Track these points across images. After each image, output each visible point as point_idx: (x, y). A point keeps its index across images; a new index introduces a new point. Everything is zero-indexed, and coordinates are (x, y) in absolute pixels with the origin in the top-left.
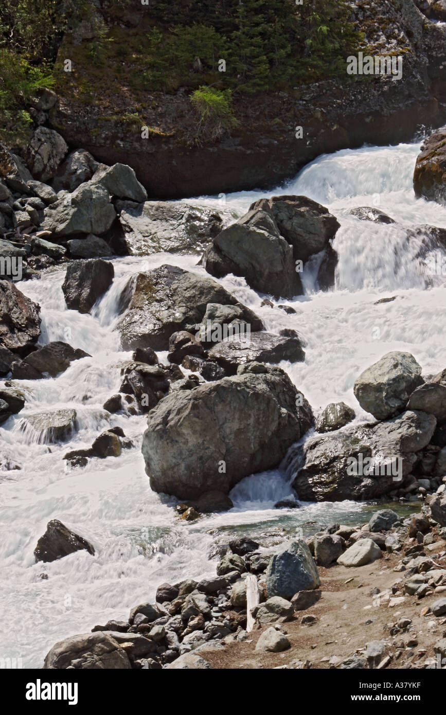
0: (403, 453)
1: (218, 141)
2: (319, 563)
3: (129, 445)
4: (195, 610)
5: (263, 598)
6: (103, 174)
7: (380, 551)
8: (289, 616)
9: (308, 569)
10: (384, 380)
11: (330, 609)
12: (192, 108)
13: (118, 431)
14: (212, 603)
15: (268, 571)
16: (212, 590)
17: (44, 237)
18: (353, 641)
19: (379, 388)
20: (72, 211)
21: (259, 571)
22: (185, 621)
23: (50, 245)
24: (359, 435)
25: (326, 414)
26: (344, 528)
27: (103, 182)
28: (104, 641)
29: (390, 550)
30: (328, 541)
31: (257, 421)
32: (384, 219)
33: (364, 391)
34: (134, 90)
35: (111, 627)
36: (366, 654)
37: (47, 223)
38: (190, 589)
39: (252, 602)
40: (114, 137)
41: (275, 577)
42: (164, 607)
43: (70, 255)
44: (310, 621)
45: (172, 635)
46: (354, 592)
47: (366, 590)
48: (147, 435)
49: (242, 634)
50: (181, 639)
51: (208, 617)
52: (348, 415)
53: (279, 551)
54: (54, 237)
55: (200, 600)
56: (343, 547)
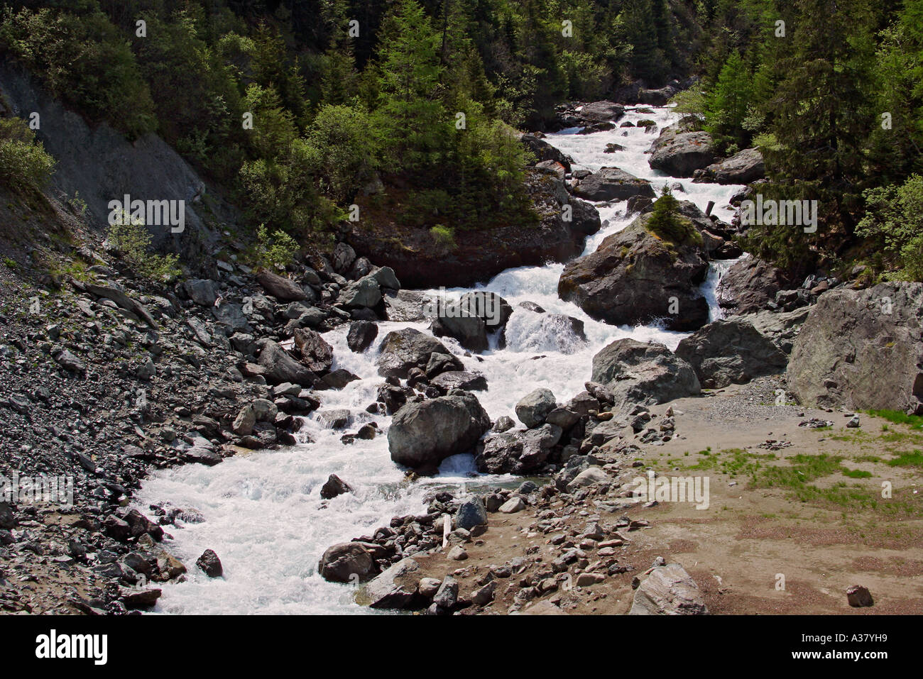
0: (541, 447)
1: (444, 257)
2: (488, 510)
3: (381, 432)
4: (413, 533)
5: (453, 528)
6: (375, 272)
7: (524, 505)
8: (468, 540)
9: (481, 513)
10: (534, 404)
11: (492, 537)
12: (431, 238)
13: (374, 425)
14: (423, 529)
15: (457, 513)
16: (425, 522)
17: (338, 307)
18: (504, 556)
19: (530, 409)
20: (356, 292)
21: (452, 513)
22: (407, 539)
23: (341, 312)
24: (516, 436)
25: (498, 423)
26: (504, 490)
27: (375, 277)
28: (358, 547)
29: (530, 505)
30: (494, 497)
31: (457, 424)
32: (540, 310)
33: (521, 410)
34: (397, 224)
35: (362, 539)
36: (512, 564)
37: (341, 300)
38: (411, 520)
39: (447, 530)
40: (384, 251)
41: (461, 517)
42: (394, 530)
43: (352, 318)
44: (480, 543)
45: (399, 547)
46: (508, 528)
47: (515, 527)
48: (391, 428)
49: (439, 549)
50: (403, 549)
51: (420, 537)
52: (511, 424)
53: (465, 502)
54: (344, 307)
55: (416, 527)
56: (502, 502)
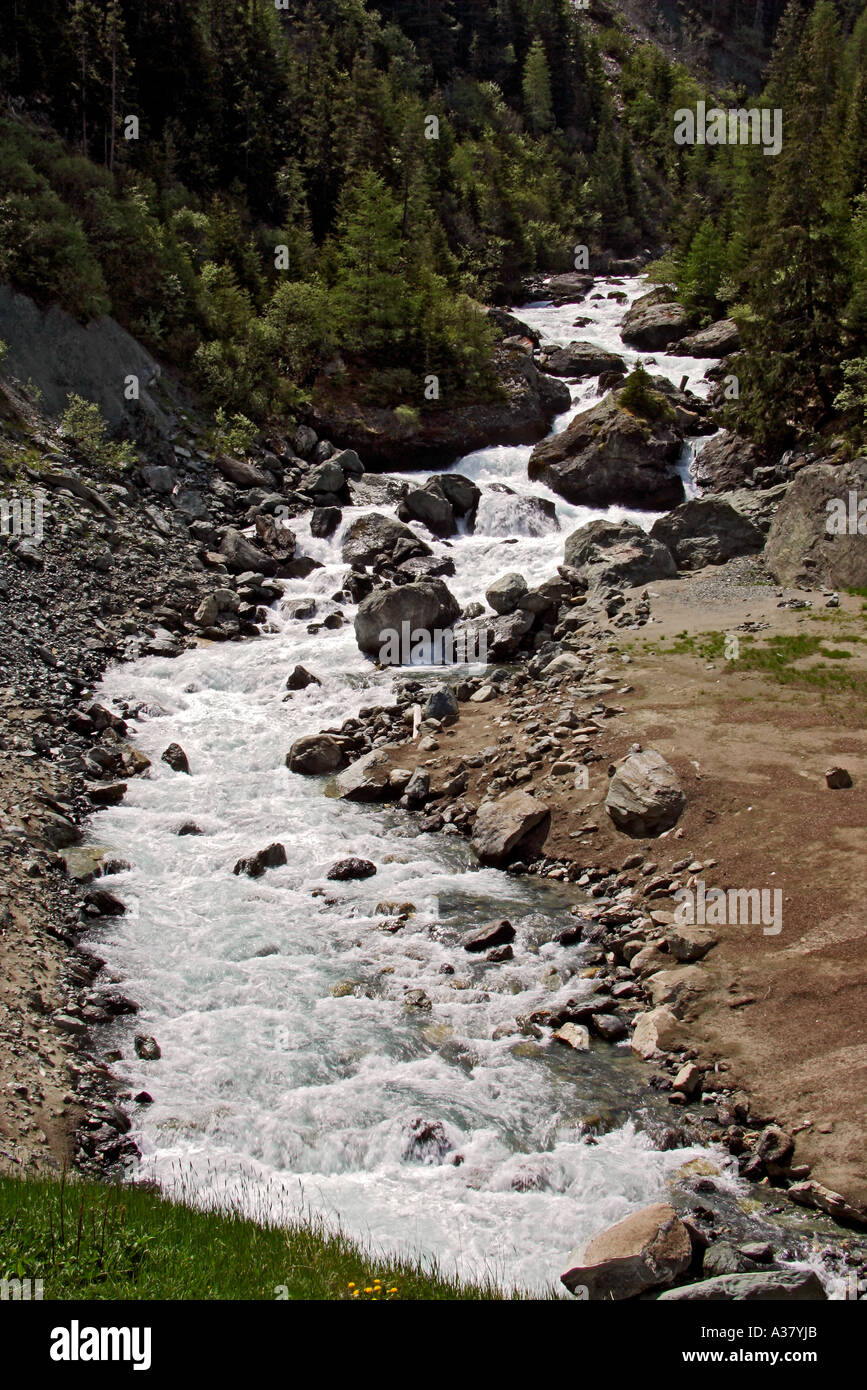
0: (514, 634)
1: (409, 439)
2: (459, 699)
3: (347, 622)
4: (382, 724)
5: (424, 719)
6: (338, 456)
7: (496, 694)
8: (439, 730)
9: (452, 703)
10: (505, 590)
11: (465, 726)
12: (395, 418)
13: (340, 614)
14: (392, 720)
15: (427, 703)
16: (394, 713)
17: (300, 492)
18: (478, 746)
19: (501, 594)
20: (318, 477)
21: (422, 703)
22: (376, 730)
23: (304, 497)
24: (487, 623)
25: (468, 610)
26: (475, 679)
27: (338, 460)
28: (326, 739)
29: (502, 693)
30: (465, 686)
31: (426, 611)
32: (510, 492)
33: (492, 597)
34: (360, 405)
35: (330, 731)
36: (485, 754)
37: (303, 485)
38: (380, 711)
39: (417, 721)
40: (346, 433)
41: (432, 707)
42: (363, 721)
43: (315, 504)
44: (452, 734)
45: (367, 738)
46: (479, 717)
47: (487, 717)
48: (358, 617)
49: (410, 740)
50: (373, 741)
51: (390, 728)
52: (481, 610)
53: (435, 691)
54: (307, 492)
55: (386, 718)
56: (473, 690)
